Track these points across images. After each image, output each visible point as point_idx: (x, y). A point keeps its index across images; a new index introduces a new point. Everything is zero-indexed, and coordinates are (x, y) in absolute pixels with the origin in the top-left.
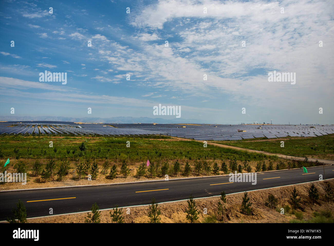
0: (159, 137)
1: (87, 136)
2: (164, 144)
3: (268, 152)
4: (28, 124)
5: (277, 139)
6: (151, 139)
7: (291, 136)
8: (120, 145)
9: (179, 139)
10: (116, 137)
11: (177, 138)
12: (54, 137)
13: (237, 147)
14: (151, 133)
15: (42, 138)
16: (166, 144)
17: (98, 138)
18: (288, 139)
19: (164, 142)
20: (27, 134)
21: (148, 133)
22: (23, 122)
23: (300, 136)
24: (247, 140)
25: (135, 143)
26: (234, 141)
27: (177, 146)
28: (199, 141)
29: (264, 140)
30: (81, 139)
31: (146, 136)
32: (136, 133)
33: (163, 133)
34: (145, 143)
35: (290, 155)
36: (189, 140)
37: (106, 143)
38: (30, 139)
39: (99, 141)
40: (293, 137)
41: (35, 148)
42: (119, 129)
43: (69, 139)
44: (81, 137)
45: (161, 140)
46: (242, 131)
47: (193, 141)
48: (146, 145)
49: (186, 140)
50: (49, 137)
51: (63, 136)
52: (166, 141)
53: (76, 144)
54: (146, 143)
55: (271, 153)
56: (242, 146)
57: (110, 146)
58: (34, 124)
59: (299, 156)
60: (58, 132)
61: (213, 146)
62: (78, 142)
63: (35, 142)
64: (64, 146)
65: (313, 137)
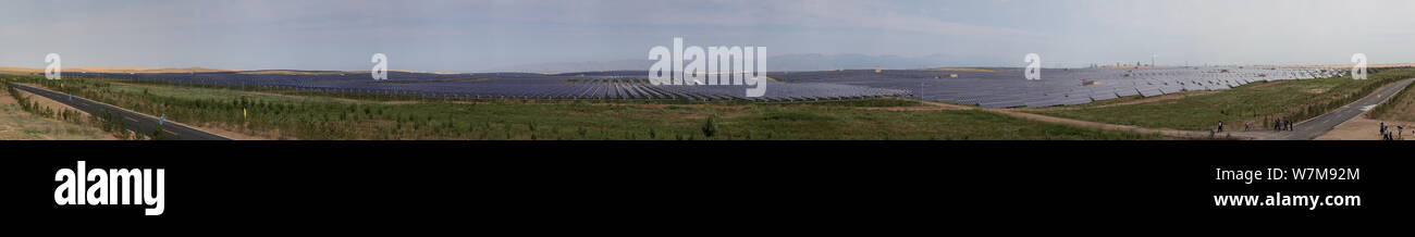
0: (890, 104)
1: (716, 103)
2: (903, 118)
3: (1144, 125)
4: (595, 77)
5: (1163, 98)
6: (870, 109)
7: (1189, 89)
8: (795, 123)
9: (942, 105)
10: (783, 105)
11: (938, 104)
12: (646, 106)
13: (1081, 119)
14: (871, 92)
15: (624, 108)
16: (911, 120)
17: (741, 107)
18: (1182, 96)
19: (905, 115)
20: (596, 99)
21: (864, 94)
22: (586, 74)
23: (1202, 88)
24: (1101, 102)
25: (832, 119)
26: (1073, 106)
27: (938, 123)
28: (991, 110)
29: (1138, 102)
30: (702, 109)
31: (859, 102)
32: (833, 95)
33: (900, 92)
34: (856, 118)
35: (1186, 129)
36: (965, 108)
37: (761, 119)
38: (602, 109)
39: (743, 115)
40: (1191, 92)
41: (613, 127)
42: (789, 85)
43: (677, 111)
44: (702, 106)
45: (895, 109)
46: (1091, 83)
47: (977, 111)
48: (859, 122)
49: (959, 108)
50: (635, 105)
51: (665, 102)
52: (910, 112)
53: (693, 120)
54: (860, 118)
55: (1151, 127)
56: (1090, 117)
57: (772, 127)
58: (606, 77)
59: (1199, 129)
60: (654, 95)
61: (1025, 119)
62: (697, 118)
63: (613, 115)
64: (667, 124)
65: (1225, 90)
